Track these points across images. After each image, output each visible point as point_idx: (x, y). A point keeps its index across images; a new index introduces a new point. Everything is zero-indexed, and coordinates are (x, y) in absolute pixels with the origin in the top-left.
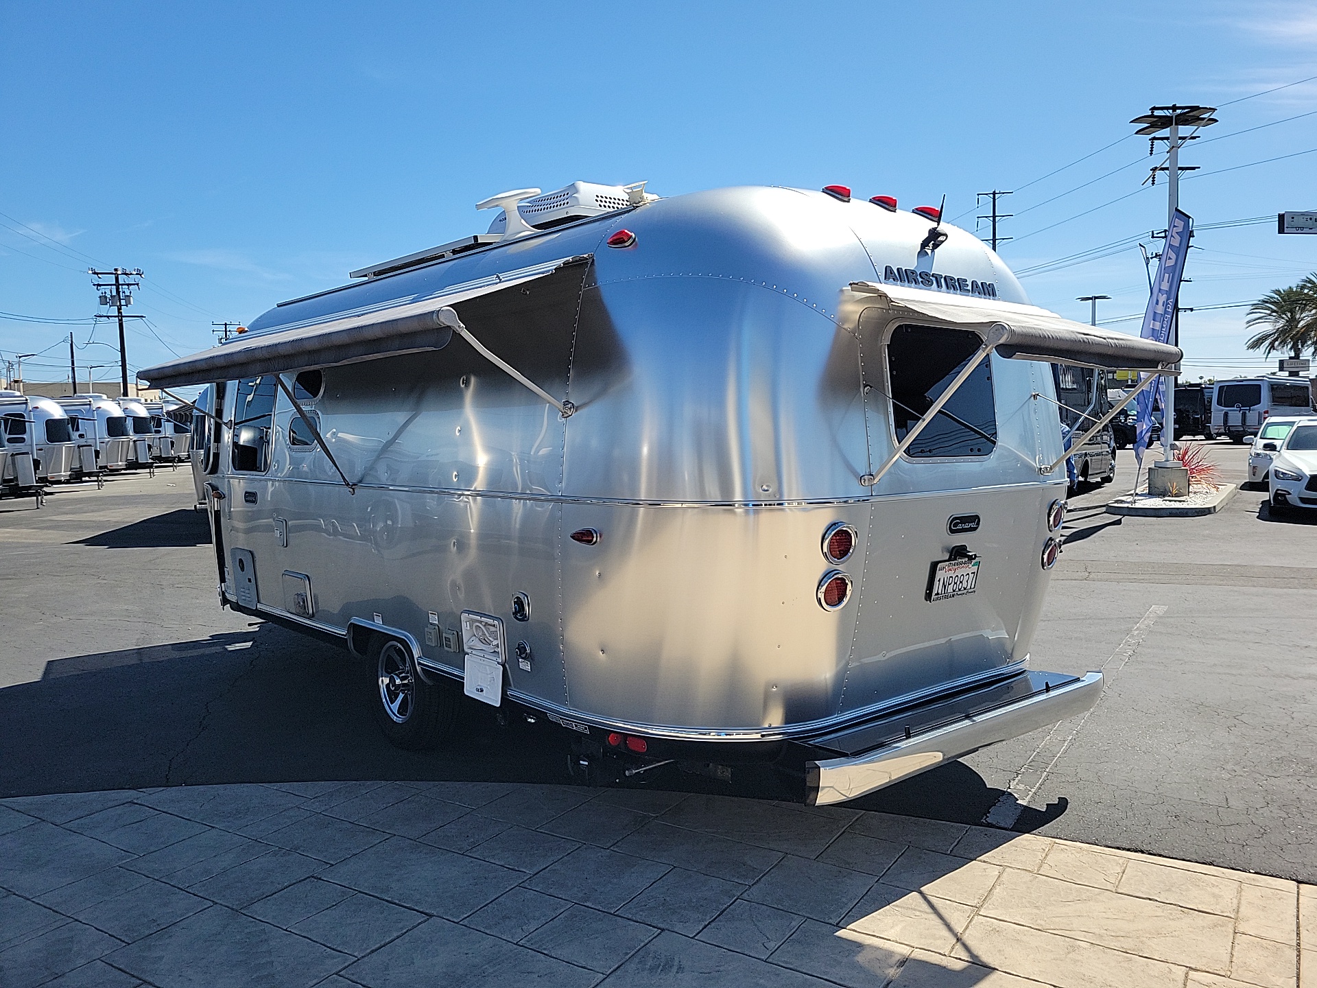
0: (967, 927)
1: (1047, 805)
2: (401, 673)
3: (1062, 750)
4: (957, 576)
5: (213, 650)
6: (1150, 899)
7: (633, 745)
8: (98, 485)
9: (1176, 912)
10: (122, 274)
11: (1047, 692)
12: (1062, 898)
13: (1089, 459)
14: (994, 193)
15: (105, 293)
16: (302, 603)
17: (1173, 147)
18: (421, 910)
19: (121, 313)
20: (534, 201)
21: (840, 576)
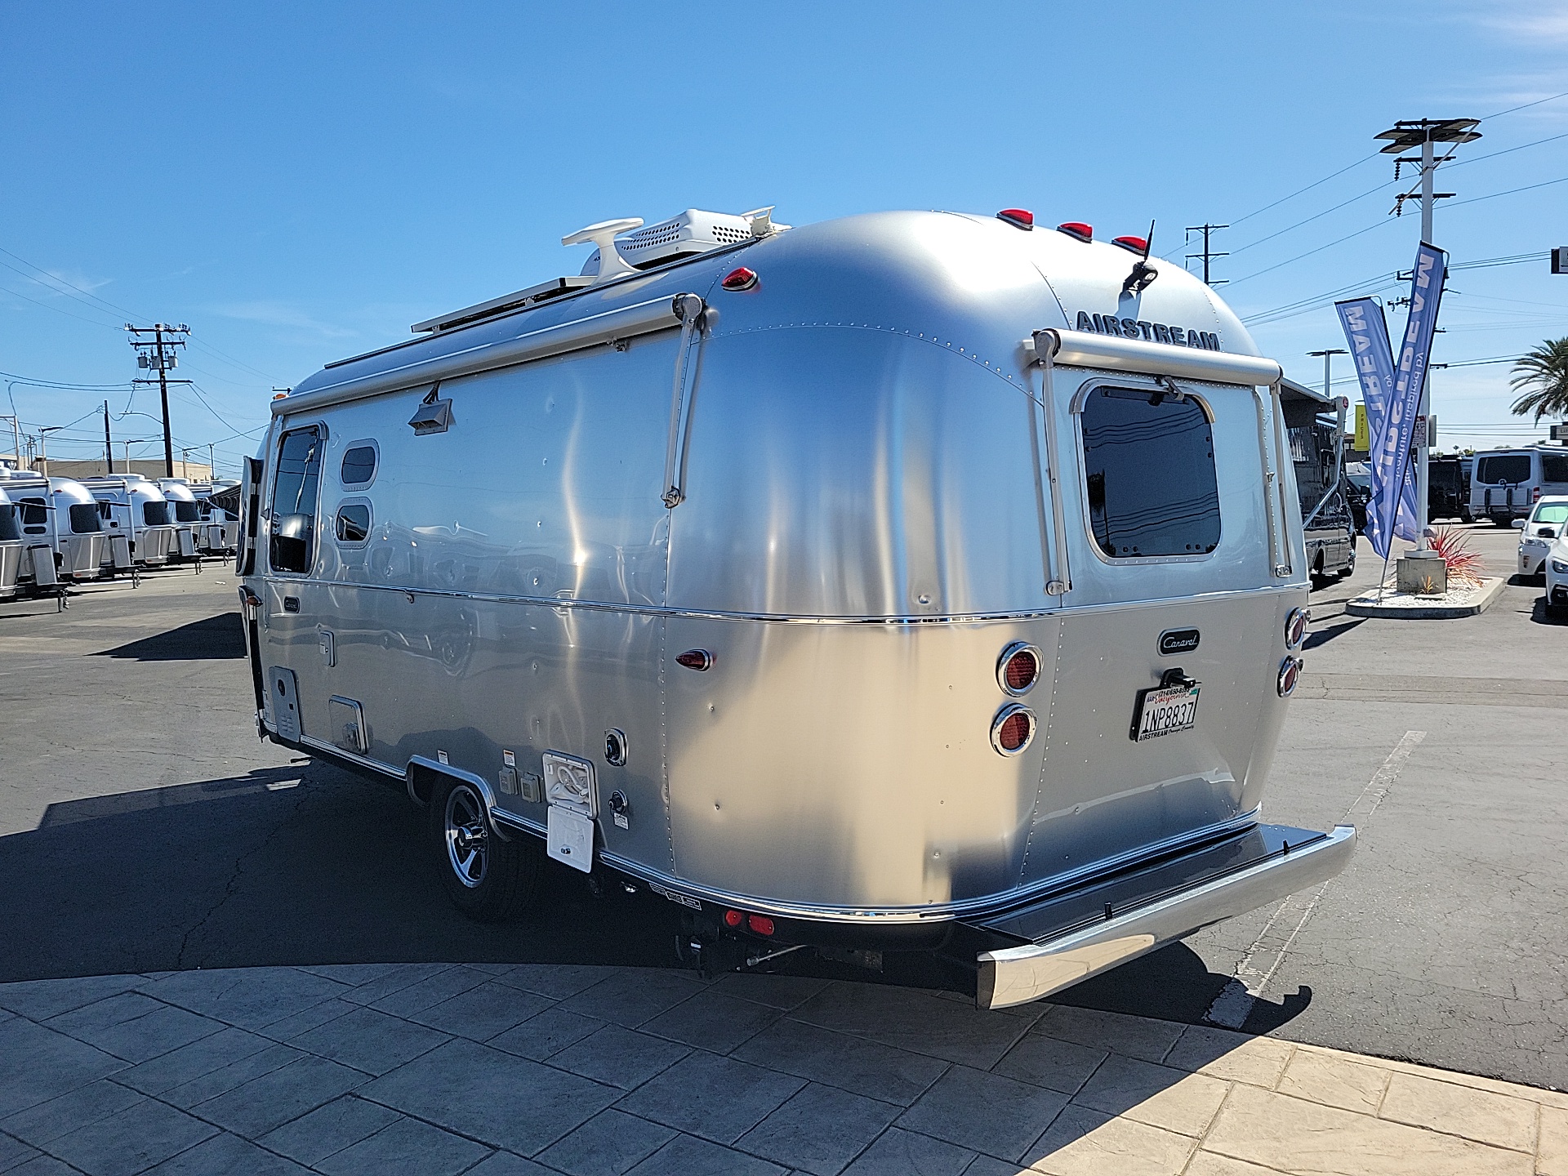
0: (1186, 1167)
1: (1285, 996)
2: (472, 825)
3: (1302, 922)
4: (1171, 708)
5: (251, 790)
6: (1423, 1128)
7: (757, 926)
8: (134, 583)
9: (1458, 1145)
10: (165, 331)
11: (1286, 853)
12: (1309, 1126)
13: (1323, 547)
14: (1206, 228)
15: (145, 353)
16: (352, 737)
17: (1427, 168)
18: (484, 1140)
19: (164, 377)
20: (637, 234)
21: (1020, 711)
